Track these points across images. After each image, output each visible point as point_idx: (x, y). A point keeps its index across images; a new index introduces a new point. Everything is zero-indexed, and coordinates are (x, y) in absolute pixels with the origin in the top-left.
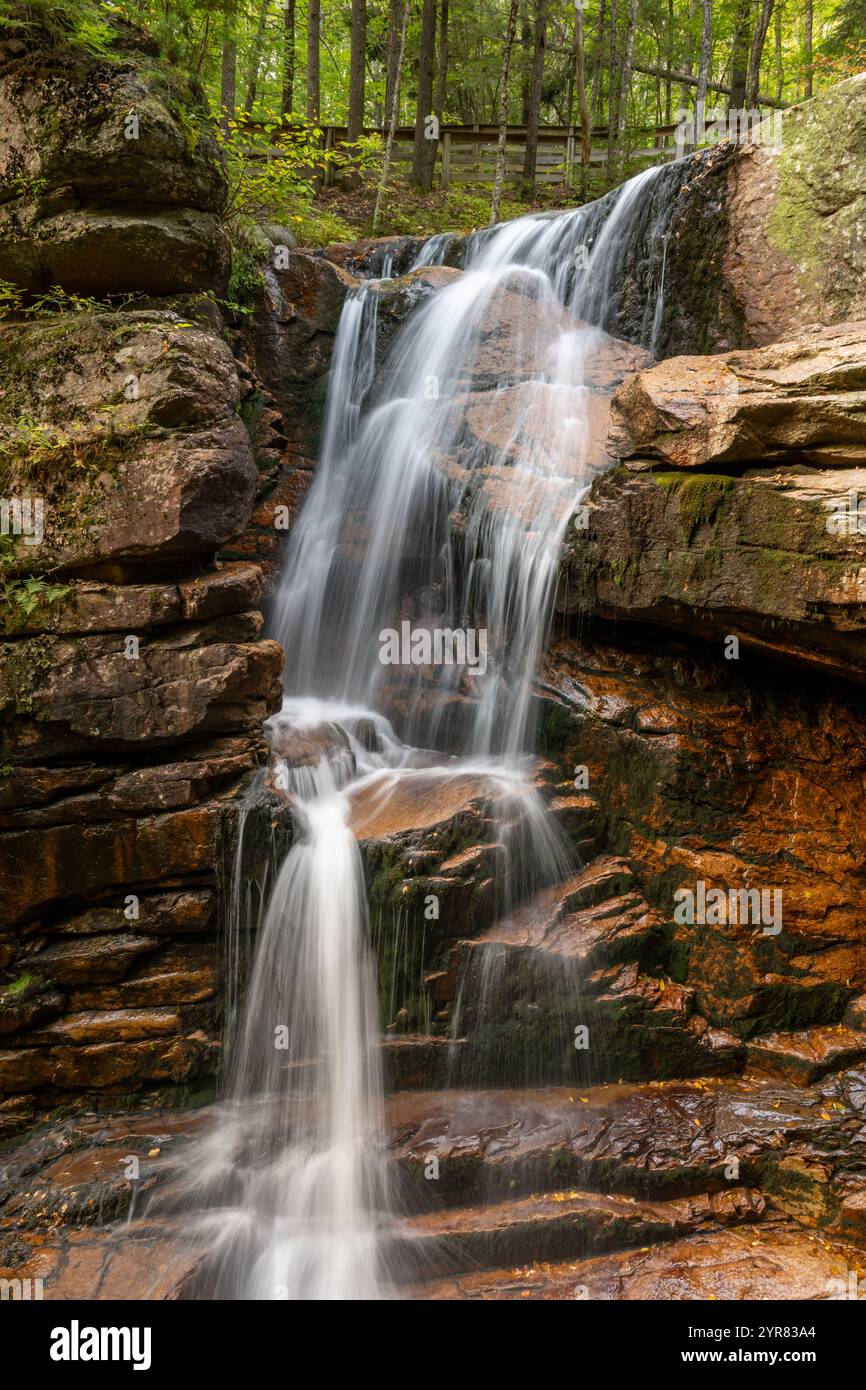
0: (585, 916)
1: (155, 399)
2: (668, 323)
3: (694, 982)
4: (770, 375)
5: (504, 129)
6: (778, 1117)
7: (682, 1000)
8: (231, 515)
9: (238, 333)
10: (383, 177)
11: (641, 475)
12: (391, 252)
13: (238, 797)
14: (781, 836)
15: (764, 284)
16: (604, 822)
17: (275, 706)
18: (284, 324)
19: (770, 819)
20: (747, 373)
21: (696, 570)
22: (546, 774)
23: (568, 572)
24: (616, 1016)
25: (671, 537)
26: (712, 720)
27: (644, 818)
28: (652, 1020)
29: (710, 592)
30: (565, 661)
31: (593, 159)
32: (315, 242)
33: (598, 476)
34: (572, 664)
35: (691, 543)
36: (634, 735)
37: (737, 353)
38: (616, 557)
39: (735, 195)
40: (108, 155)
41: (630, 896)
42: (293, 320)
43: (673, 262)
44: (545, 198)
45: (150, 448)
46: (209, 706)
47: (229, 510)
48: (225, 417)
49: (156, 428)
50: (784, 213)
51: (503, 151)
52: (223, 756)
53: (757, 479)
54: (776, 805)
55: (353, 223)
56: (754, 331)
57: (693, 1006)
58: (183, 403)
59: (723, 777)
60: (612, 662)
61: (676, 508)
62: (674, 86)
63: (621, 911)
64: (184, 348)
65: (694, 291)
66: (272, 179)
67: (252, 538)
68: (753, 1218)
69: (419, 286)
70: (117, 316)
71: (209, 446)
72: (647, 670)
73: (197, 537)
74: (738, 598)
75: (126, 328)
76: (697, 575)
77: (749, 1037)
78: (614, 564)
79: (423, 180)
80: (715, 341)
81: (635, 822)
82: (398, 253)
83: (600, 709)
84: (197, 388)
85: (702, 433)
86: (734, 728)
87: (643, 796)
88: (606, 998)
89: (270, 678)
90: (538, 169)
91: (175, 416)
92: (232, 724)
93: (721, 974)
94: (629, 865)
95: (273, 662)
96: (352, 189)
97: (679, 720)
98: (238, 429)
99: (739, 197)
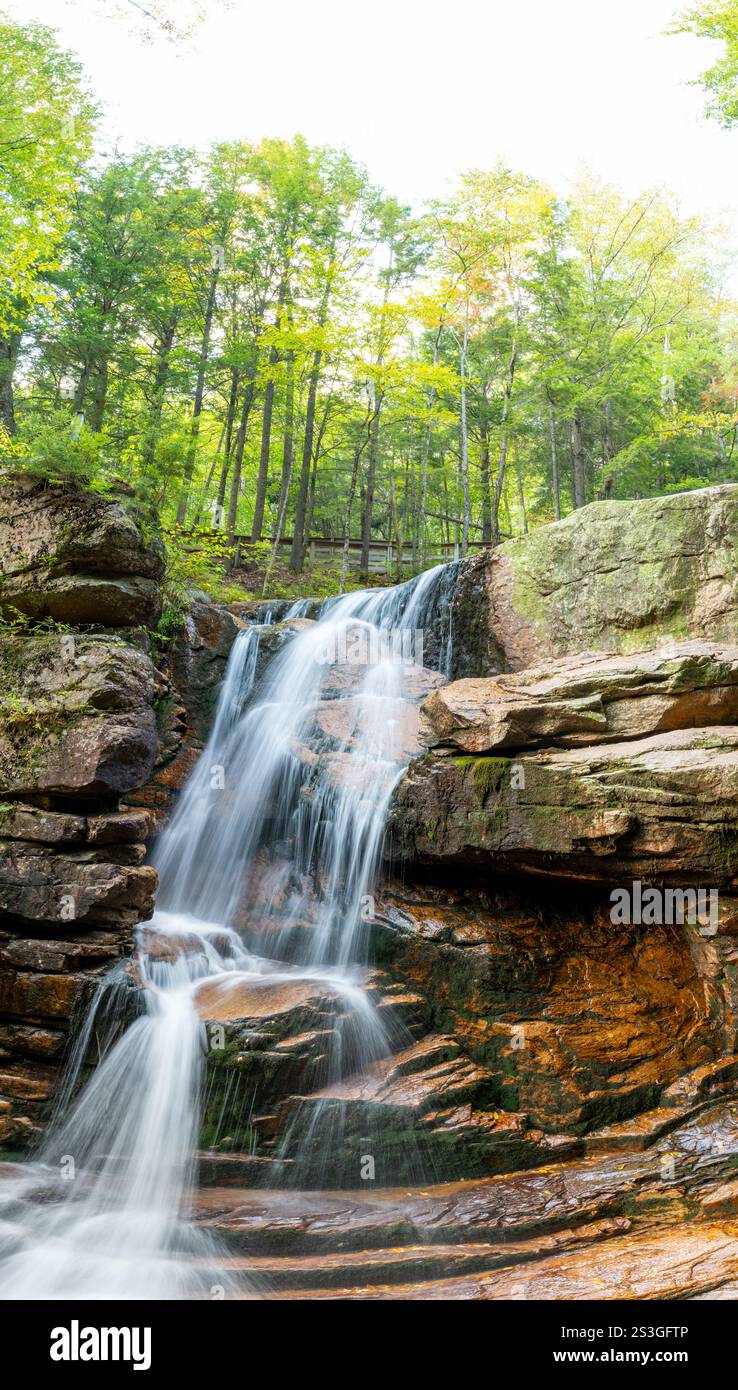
0: (416, 1078)
1: (95, 690)
2: (456, 658)
3: (525, 1109)
4: (525, 689)
5: (348, 540)
6: (625, 1174)
7: (517, 1122)
8: (134, 774)
9: (164, 655)
10: (270, 565)
11: (444, 759)
12: (271, 609)
13: (101, 975)
14: (581, 1002)
15: (515, 634)
16: (430, 1011)
17: (146, 915)
18: (195, 650)
19: (571, 992)
20: (511, 688)
21: (490, 825)
22: (377, 980)
23: (392, 830)
24: (453, 1140)
25: (469, 802)
26: (514, 931)
27: (466, 1006)
28: (488, 1140)
29: (501, 840)
30: (391, 896)
31: (403, 559)
32: (223, 601)
33: (413, 760)
34: (397, 899)
35: (484, 805)
36: (452, 948)
37: (503, 676)
38: (429, 820)
39: (490, 584)
40: (94, 546)
41: (458, 1061)
42: (202, 648)
43: (456, 620)
44: (375, 582)
45: (85, 722)
46: (91, 906)
47: (132, 770)
48: (140, 706)
49: (91, 709)
50: (521, 593)
51: (347, 552)
52: (96, 944)
53: (526, 758)
54: (573, 982)
55: (251, 590)
56: (512, 662)
57: (528, 1124)
58: (113, 694)
59: (528, 969)
60: (430, 896)
61: (471, 781)
62: (450, 523)
63: (451, 1071)
64: (120, 659)
65: (471, 638)
66: (194, 563)
67: (152, 792)
68: (621, 1232)
69: (288, 630)
70: (82, 636)
71: (125, 725)
72: (458, 900)
73: (106, 786)
74: (523, 842)
75: (85, 644)
76: (490, 828)
77: (585, 1133)
78: (427, 824)
79: (296, 567)
80: (488, 669)
81: (458, 1009)
82: (276, 610)
83: (422, 930)
84: (124, 685)
85: (484, 729)
86: (532, 934)
87: (463, 990)
88: (441, 1130)
89: (144, 894)
90: (369, 563)
91: (106, 702)
92: (106, 922)
93: (549, 1100)
94: (455, 1040)
95: (150, 883)
96: (250, 570)
97: (488, 933)
98: (149, 715)
99: (493, 583)
